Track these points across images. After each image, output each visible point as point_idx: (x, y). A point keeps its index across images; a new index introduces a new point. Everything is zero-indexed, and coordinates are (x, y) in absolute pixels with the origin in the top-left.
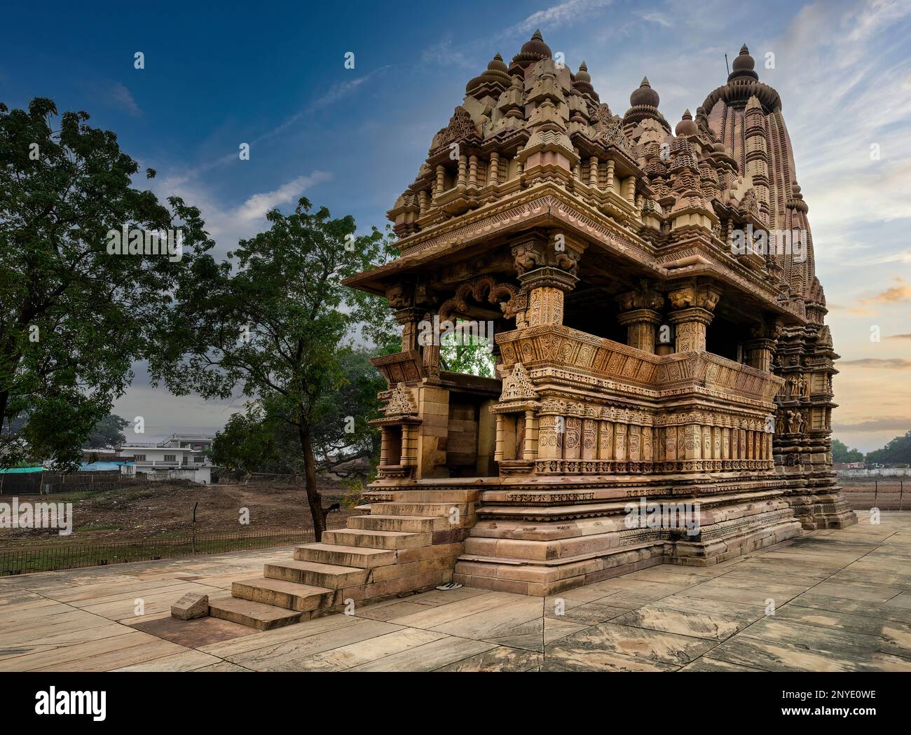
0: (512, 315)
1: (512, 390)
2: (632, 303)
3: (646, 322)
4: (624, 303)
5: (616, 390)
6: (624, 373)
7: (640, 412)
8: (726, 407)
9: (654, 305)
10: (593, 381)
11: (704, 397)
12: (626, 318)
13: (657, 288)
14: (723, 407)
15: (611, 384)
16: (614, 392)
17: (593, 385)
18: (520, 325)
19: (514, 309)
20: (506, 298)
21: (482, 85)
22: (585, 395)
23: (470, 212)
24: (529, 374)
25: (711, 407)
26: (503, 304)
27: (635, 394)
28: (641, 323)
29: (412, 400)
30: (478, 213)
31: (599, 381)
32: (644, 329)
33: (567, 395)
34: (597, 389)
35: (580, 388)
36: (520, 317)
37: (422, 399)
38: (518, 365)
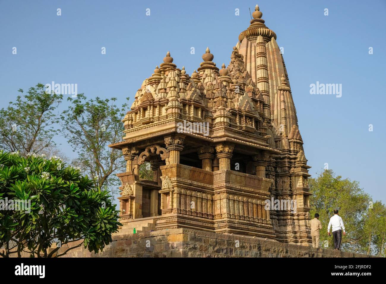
0: (164, 159)
1: (166, 185)
2: (203, 151)
3: (208, 158)
4: (200, 151)
5: (197, 185)
6: (200, 179)
7: (207, 194)
8: (240, 192)
9: (210, 152)
10: (189, 182)
11: (230, 188)
12: (201, 157)
13: (211, 145)
14: (239, 192)
15: (195, 183)
16: (196, 186)
17: (190, 183)
18: (167, 163)
19: (165, 157)
20: (162, 152)
21: (153, 80)
22: (187, 187)
23: (151, 124)
24: (170, 180)
25: (233, 192)
26: (161, 155)
27: (204, 187)
28: (206, 158)
29: (131, 189)
30: (153, 124)
31: (191, 182)
32: (207, 161)
33: (181, 186)
34: (191, 185)
35: (186, 184)
36: (167, 160)
37: (135, 189)
38: (167, 177)
